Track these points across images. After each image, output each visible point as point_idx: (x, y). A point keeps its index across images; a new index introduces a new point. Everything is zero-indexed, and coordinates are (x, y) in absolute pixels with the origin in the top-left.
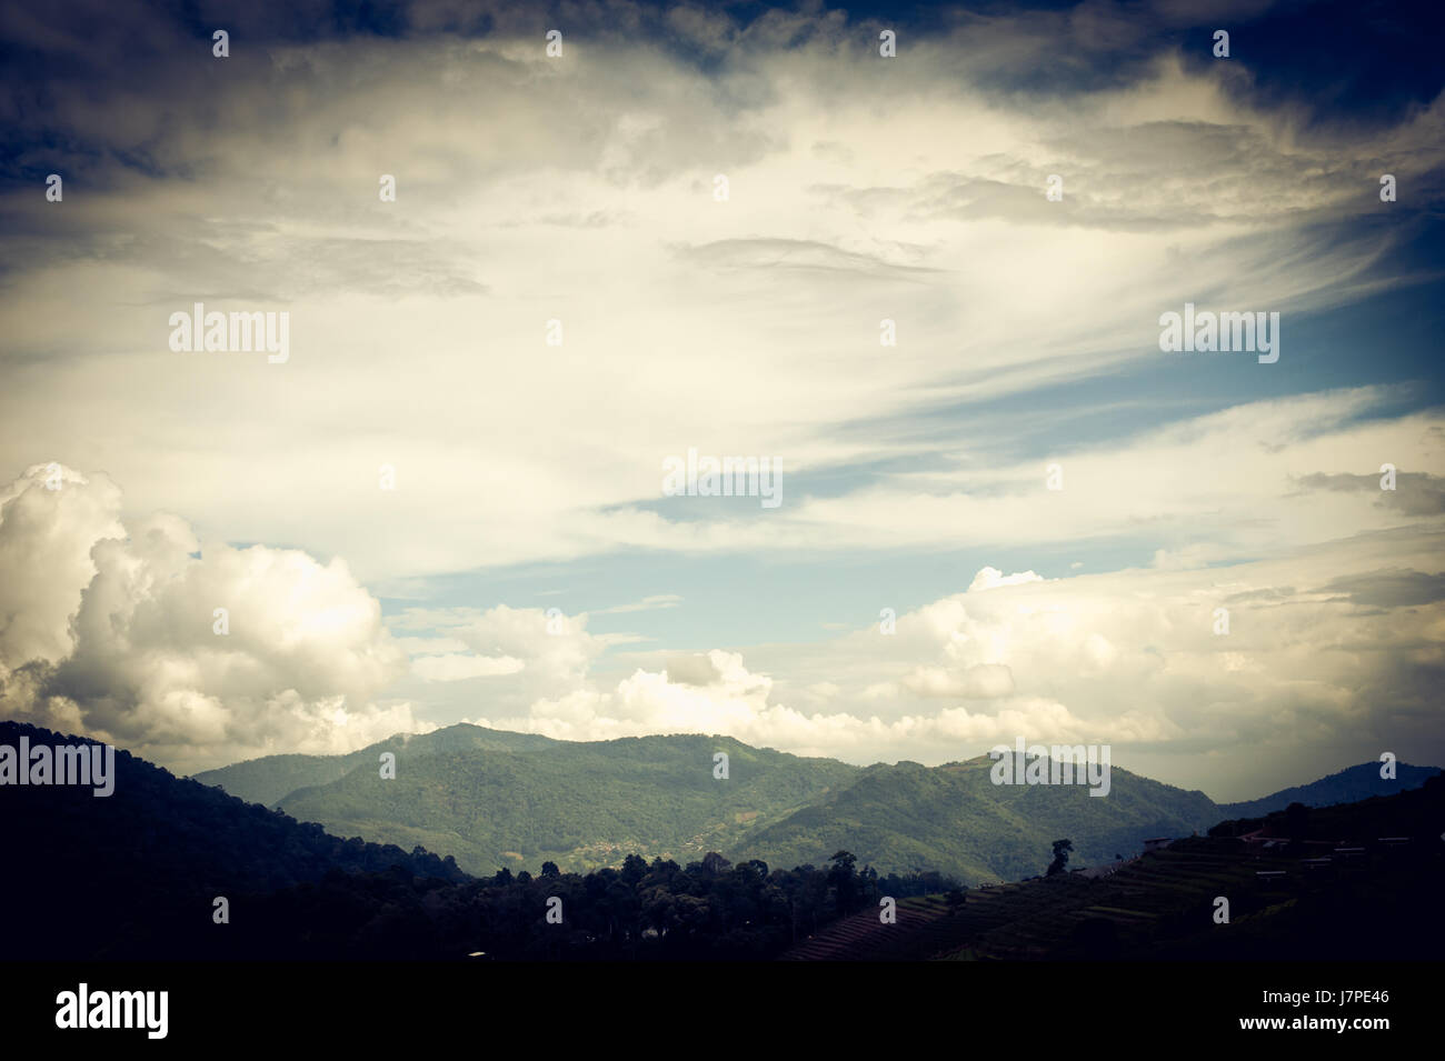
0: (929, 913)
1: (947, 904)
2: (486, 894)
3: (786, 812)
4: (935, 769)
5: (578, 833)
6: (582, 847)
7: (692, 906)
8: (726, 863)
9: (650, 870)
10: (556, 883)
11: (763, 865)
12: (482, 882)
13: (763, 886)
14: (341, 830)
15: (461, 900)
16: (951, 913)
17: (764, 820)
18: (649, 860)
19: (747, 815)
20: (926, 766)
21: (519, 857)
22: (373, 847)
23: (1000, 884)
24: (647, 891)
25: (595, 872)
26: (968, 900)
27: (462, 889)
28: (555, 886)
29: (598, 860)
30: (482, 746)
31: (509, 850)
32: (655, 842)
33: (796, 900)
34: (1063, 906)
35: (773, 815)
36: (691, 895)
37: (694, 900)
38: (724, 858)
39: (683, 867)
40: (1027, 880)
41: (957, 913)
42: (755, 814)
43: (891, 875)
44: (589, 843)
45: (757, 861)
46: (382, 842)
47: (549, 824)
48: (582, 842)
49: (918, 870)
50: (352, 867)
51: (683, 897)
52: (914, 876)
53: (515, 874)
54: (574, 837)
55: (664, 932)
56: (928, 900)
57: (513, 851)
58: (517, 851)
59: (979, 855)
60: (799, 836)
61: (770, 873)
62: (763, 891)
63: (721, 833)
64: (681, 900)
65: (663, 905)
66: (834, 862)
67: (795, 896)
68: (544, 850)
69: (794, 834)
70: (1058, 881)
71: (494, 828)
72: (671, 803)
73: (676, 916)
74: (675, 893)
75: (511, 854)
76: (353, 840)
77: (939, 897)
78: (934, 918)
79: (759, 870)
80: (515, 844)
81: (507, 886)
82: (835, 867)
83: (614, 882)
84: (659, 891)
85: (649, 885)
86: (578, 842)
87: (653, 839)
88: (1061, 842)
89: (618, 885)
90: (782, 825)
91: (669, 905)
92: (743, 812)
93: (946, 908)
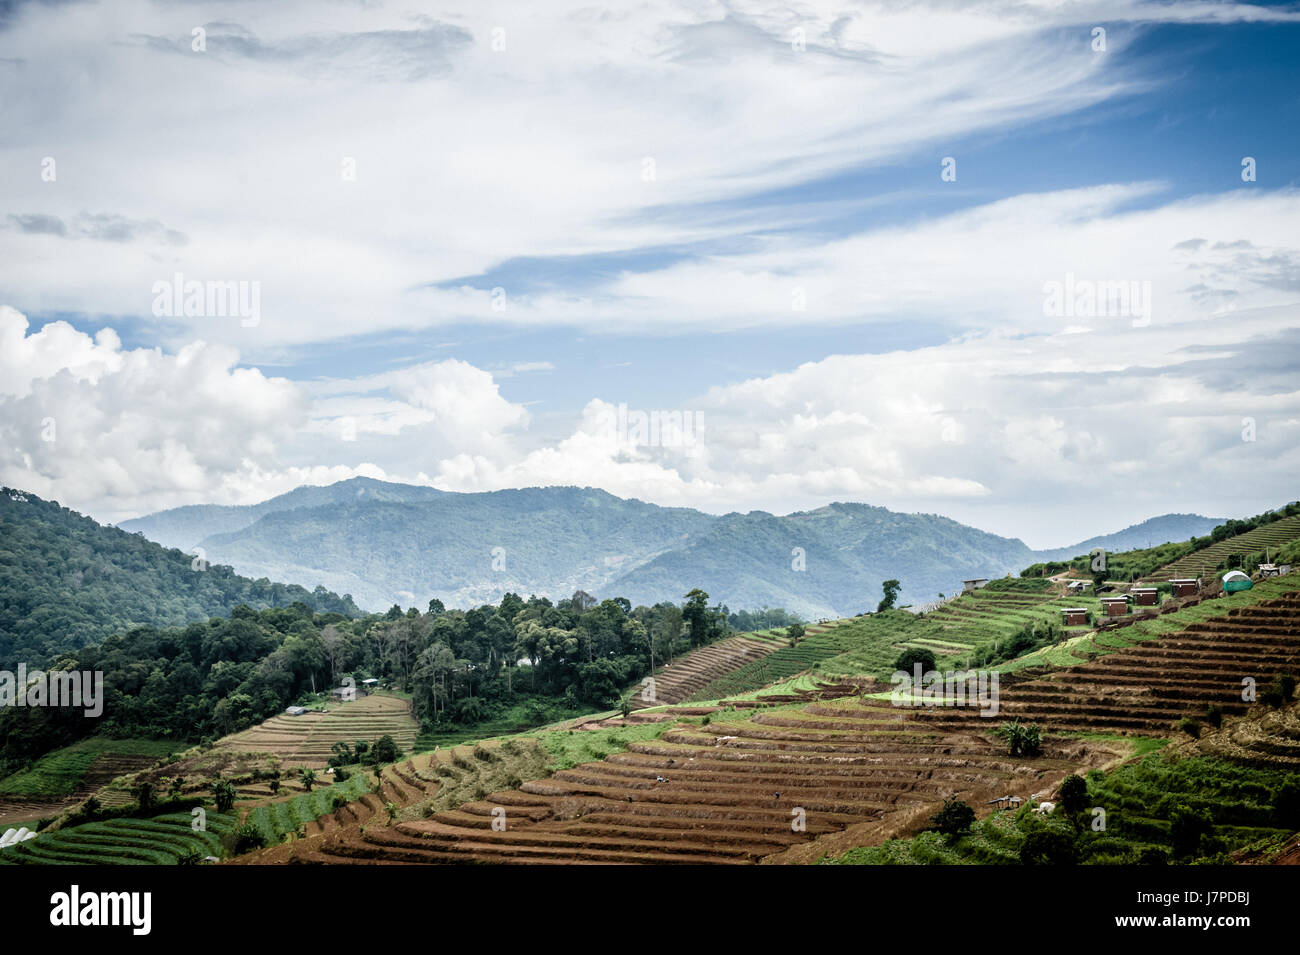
0: (772, 644)
1: (788, 637)
2: (378, 628)
3: (649, 555)
4: (783, 518)
5: (464, 574)
6: (468, 586)
7: (562, 639)
8: (593, 600)
9: (525, 606)
10: (443, 618)
11: (626, 602)
12: (375, 618)
13: (625, 621)
14: (251, 572)
15: (356, 634)
16: (792, 645)
17: (629, 563)
18: (526, 598)
19: (615, 559)
20: (776, 515)
21: (411, 595)
22: (277, 587)
23: (835, 619)
24: (521, 625)
25: (476, 609)
26: (807, 633)
27: (358, 623)
28: (439, 621)
29: (481, 598)
30: (378, 497)
31: (402, 590)
32: (532, 582)
33: (654, 632)
34: (890, 638)
35: (637, 559)
36: (560, 628)
37: (564, 633)
38: (591, 596)
39: (555, 604)
40: (861, 615)
41: (797, 645)
42: (622, 557)
43: (741, 612)
44: (473, 583)
45: (622, 599)
46: (287, 583)
47: (438, 567)
48: (468, 582)
49: (766, 607)
50: (260, 605)
51: (553, 630)
52: (762, 613)
53: (405, 610)
54: (461, 578)
55: (537, 662)
56: (772, 633)
57: (406, 590)
58: (409, 590)
59: (820, 594)
60: (661, 577)
61: (633, 610)
62: (625, 625)
63: (592, 574)
64: (552, 633)
65: (537, 638)
66: (689, 600)
67: (653, 629)
68: (434, 589)
69: (657, 575)
70: (887, 616)
71: (389, 571)
72: (547, 547)
73: (548, 648)
74: (546, 627)
75: (403, 593)
76: (261, 580)
77: (783, 631)
78: (777, 649)
79: (623, 606)
80: (407, 584)
81: (397, 621)
82: (690, 604)
83: (492, 617)
84: (532, 625)
85: (523, 619)
86: (464, 582)
87: (531, 579)
88: (890, 582)
89: (496, 620)
90: (646, 567)
91: (542, 637)
92: (610, 556)
93: (788, 641)
